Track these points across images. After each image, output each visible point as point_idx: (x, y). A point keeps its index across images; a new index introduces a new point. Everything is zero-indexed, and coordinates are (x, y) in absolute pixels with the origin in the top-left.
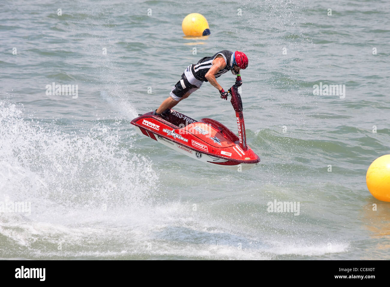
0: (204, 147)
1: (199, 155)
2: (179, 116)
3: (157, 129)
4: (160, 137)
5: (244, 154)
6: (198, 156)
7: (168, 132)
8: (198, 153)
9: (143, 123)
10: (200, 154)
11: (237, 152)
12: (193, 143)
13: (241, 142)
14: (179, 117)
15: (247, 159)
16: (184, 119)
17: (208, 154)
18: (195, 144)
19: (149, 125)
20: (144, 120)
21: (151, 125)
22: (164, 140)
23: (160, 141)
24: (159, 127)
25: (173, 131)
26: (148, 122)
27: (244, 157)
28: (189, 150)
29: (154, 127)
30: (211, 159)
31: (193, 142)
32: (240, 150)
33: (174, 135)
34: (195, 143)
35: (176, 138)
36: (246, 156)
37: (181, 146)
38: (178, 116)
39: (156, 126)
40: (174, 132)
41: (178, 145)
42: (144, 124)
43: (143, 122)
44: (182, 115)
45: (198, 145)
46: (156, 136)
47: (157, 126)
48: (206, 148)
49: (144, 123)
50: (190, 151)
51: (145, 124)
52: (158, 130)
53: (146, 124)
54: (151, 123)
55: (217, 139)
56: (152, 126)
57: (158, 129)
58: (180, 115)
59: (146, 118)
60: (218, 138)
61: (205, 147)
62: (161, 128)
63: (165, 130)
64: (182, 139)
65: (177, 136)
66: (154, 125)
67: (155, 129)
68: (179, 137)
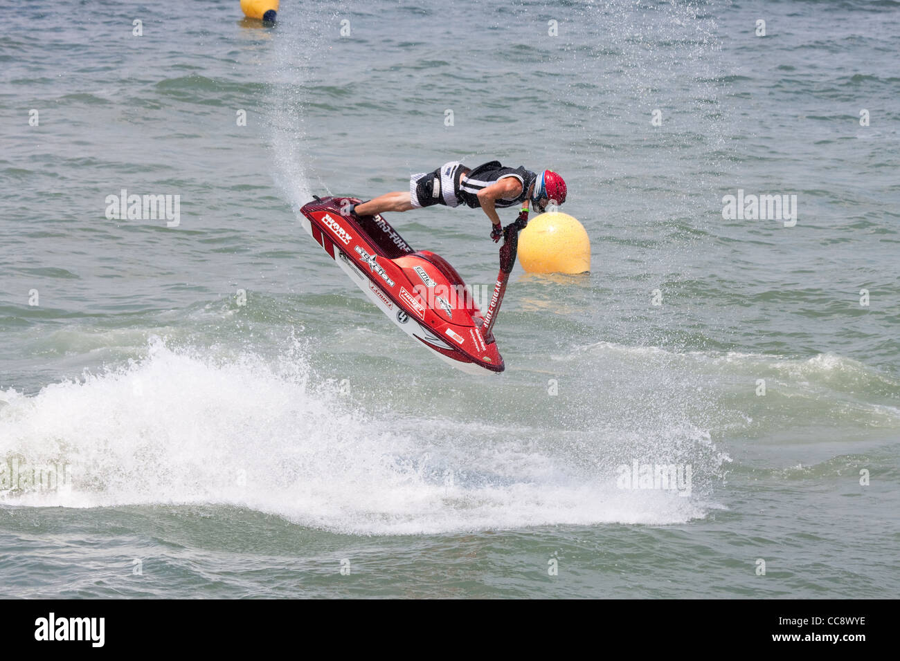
0: (418, 308)
1: (403, 318)
2: (383, 227)
3: (344, 241)
4: (342, 256)
5: (484, 349)
6: (400, 319)
7: (363, 254)
8: (403, 313)
9: (323, 220)
10: (405, 316)
11: (475, 340)
12: (402, 294)
13: (486, 326)
14: (383, 229)
15: (486, 359)
16: (391, 237)
17: (420, 323)
18: (405, 296)
19: (333, 227)
20: (327, 216)
21: (336, 230)
22: (349, 264)
23: (339, 260)
24: (350, 238)
25: (372, 257)
26: (333, 221)
27: (482, 353)
28: (388, 301)
29: (341, 235)
30: (423, 333)
31: (404, 291)
32: (481, 340)
33: (373, 264)
34: (406, 294)
35: (374, 270)
36: (485, 353)
37: (376, 288)
38: (381, 227)
39: (345, 235)
40: (374, 259)
41: (372, 284)
42: (324, 222)
43: (324, 218)
44: (389, 229)
45: (409, 300)
46: (336, 250)
47: (347, 235)
48: (422, 312)
49: (326, 220)
50: (389, 304)
51: (326, 223)
52: (347, 244)
53: (329, 223)
54: (338, 227)
56: (338, 233)
57: (347, 241)
58: (386, 225)
59: (332, 214)
61: (421, 310)
62: (353, 243)
63: (358, 249)
64: (385, 277)
65: (377, 269)
66: (342, 231)
67: (341, 238)
68: (381, 272)
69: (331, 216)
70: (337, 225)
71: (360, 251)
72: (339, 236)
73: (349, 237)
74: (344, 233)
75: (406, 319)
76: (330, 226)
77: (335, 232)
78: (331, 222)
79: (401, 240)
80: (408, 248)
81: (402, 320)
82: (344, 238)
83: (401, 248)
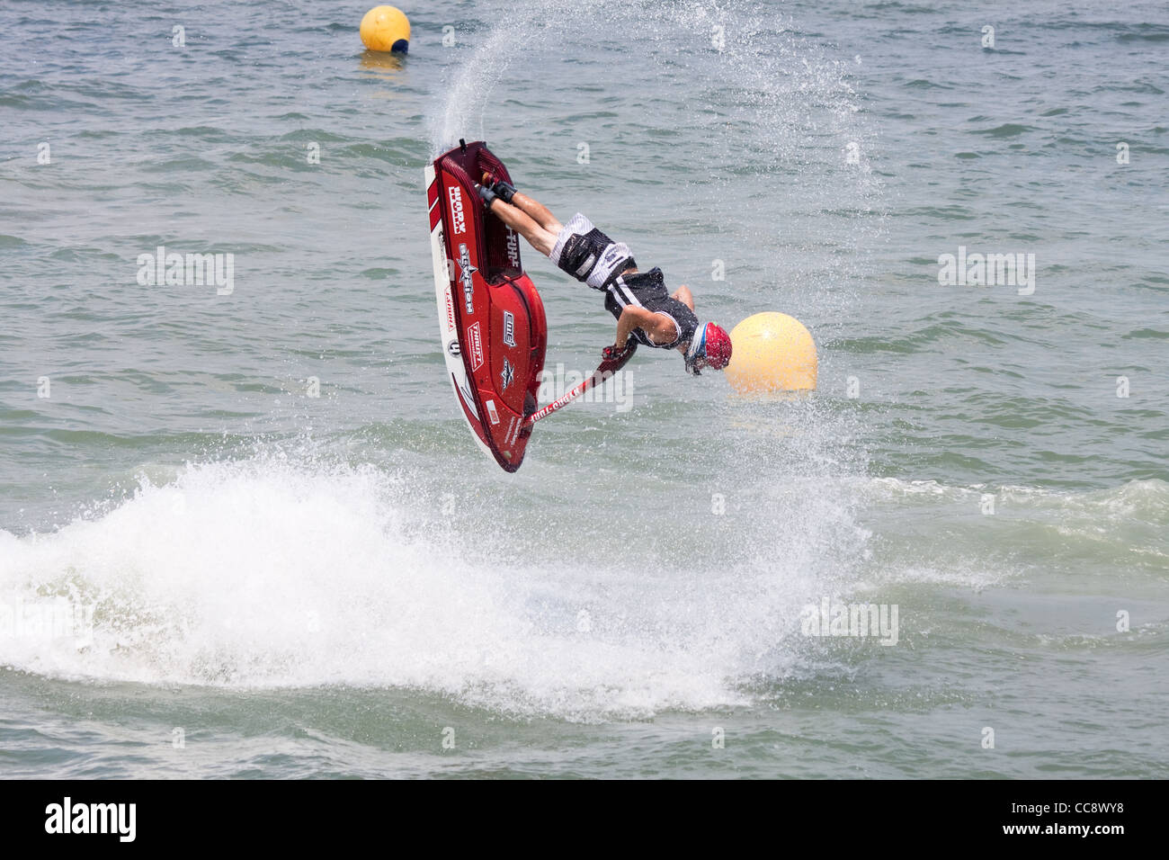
0: (477, 357)
1: (455, 351)
3: (456, 228)
4: (442, 236)
5: (513, 443)
6: (451, 348)
7: (464, 257)
8: (459, 346)
9: (450, 189)
10: (458, 351)
11: (510, 428)
12: (472, 328)
15: (508, 453)
16: (508, 237)
17: (467, 372)
18: (474, 334)
19: (455, 204)
20: (458, 189)
21: (455, 209)
22: (442, 250)
24: (464, 230)
25: (471, 268)
26: (460, 199)
27: (507, 447)
28: (453, 320)
29: (457, 220)
30: (463, 381)
31: (476, 327)
32: (516, 432)
33: (467, 276)
34: (476, 332)
35: (462, 282)
36: (510, 448)
37: (450, 297)
39: (461, 223)
40: (471, 271)
41: (449, 291)
42: (450, 192)
43: (453, 188)
45: (475, 341)
46: (440, 226)
47: (463, 225)
48: (478, 363)
49: (453, 191)
50: (451, 324)
51: (451, 195)
52: (456, 231)
53: (454, 197)
54: (460, 209)
55: (511, 375)
56: (456, 215)
57: (458, 230)
59: (464, 191)
60: (514, 374)
61: (480, 360)
62: (463, 238)
63: (463, 248)
64: (469, 297)
65: (467, 283)
66: (461, 217)
67: (455, 223)
68: (468, 290)
69: (461, 192)
70: (460, 207)
71: (463, 251)
72: (454, 218)
73: (462, 228)
74: (461, 219)
75: (458, 354)
76: (452, 201)
77: (453, 212)
78: (457, 199)
79: (515, 249)
80: (517, 263)
81: (452, 351)
82: (457, 225)
83: (510, 257)
